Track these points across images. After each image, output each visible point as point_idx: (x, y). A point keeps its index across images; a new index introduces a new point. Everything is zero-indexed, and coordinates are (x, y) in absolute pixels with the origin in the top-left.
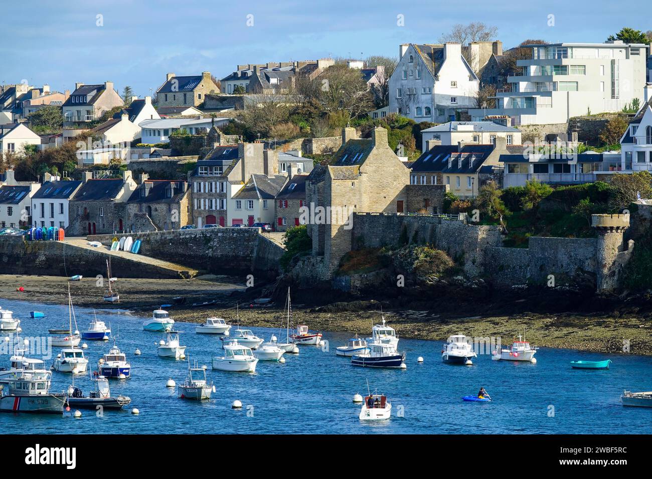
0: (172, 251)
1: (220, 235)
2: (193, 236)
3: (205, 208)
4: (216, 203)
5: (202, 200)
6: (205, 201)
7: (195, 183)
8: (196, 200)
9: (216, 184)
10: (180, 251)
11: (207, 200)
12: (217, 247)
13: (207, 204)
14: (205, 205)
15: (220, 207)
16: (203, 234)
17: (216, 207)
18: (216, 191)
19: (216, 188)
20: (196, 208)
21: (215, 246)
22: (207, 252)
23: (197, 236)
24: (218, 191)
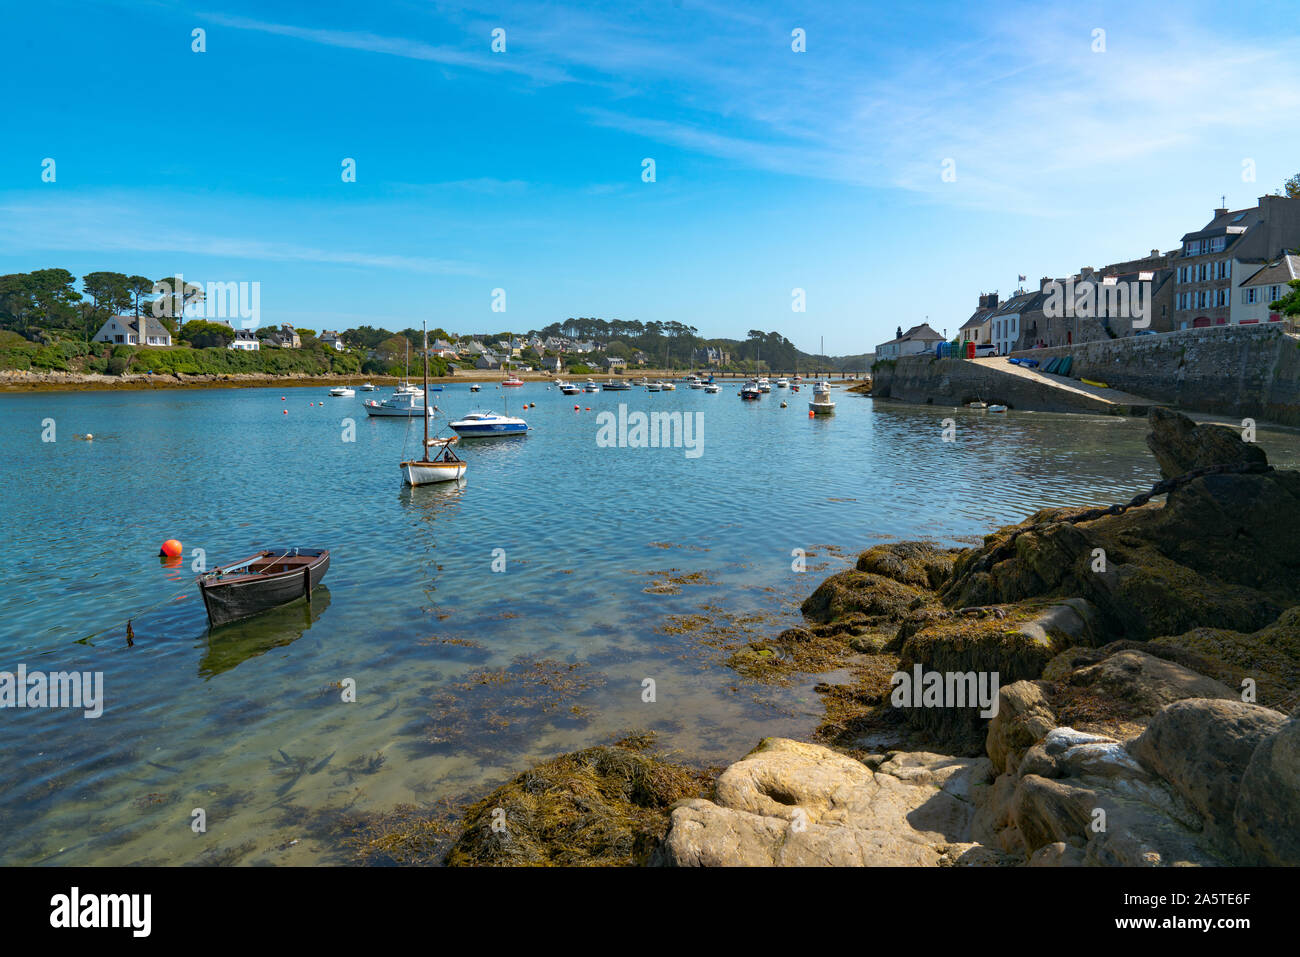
0: (1118, 372)
1: (1201, 341)
2: (1154, 346)
3: (1192, 307)
4: (1211, 296)
5: (1189, 295)
6: (1193, 296)
7: (1179, 270)
8: (1178, 296)
9: (1212, 267)
10: (1132, 371)
11: (1196, 294)
12: (1195, 364)
13: (1196, 300)
14: (1193, 302)
15: (1218, 303)
16: (1171, 342)
17: (1211, 303)
18: (1212, 278)
19: (1212, 272)
20: (1178, 308)
21: (1192, 361)
22: (1176, 372)
23: (1162, 347)
24: (1216, 277)
